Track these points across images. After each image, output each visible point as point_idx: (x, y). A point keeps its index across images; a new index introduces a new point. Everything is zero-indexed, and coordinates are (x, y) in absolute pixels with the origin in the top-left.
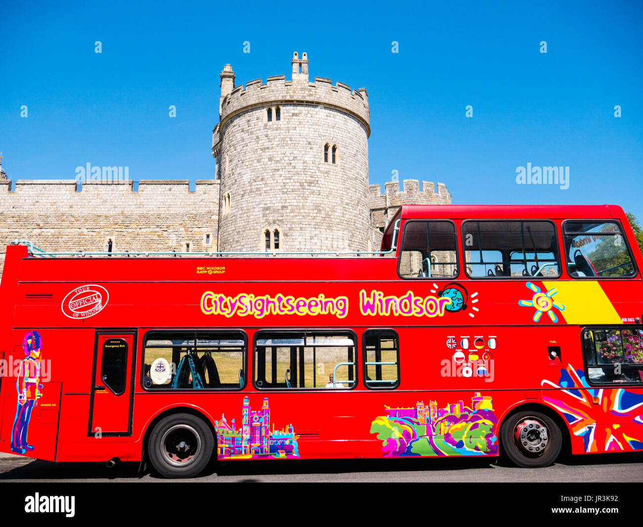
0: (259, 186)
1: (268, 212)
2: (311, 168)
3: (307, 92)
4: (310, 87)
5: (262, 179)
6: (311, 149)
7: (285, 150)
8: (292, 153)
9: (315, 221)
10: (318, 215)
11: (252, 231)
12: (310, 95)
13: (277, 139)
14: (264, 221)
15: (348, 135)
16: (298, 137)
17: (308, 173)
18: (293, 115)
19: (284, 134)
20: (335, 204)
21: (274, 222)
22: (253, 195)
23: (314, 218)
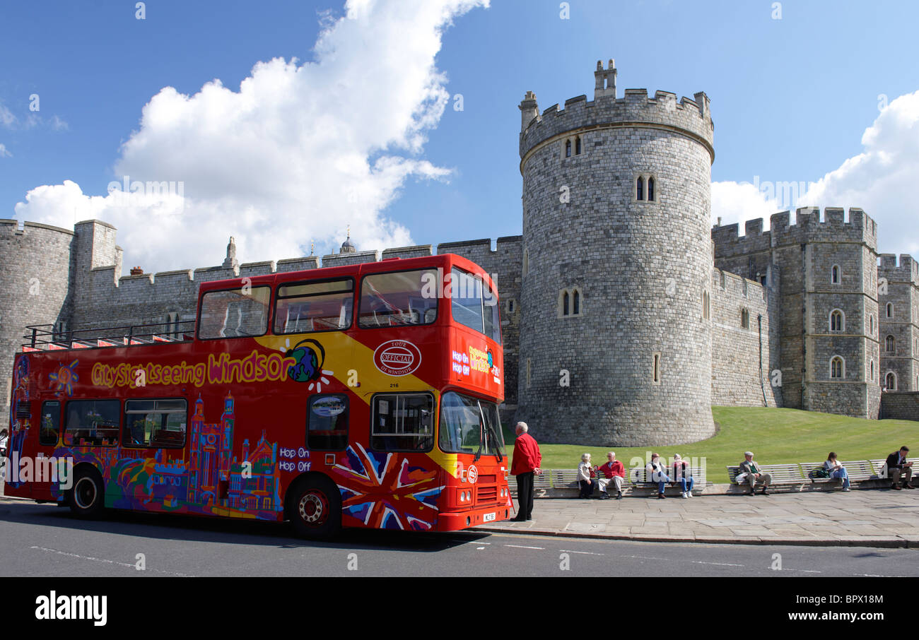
0: (557, 239)
1: (566, 269)
2: (618, 209)
3: (613, 112)
4: (617, 105)
5: (560, 231)
6: (618, 185)
7: (586, 190)
8: (595, 194)
9: (623, 276)
10: (628, 268)
11: (549, 293)
12: (619, 115)
13: (577, 179)
14: (562, 281)
15: (673, 160)
16: (602, 172)
17: (615, 217)
18: (598, 144)
19: (585, 171)
20: (651, 253)
21: (573, 281)
22: (550, 251)
23: (623, 273)
